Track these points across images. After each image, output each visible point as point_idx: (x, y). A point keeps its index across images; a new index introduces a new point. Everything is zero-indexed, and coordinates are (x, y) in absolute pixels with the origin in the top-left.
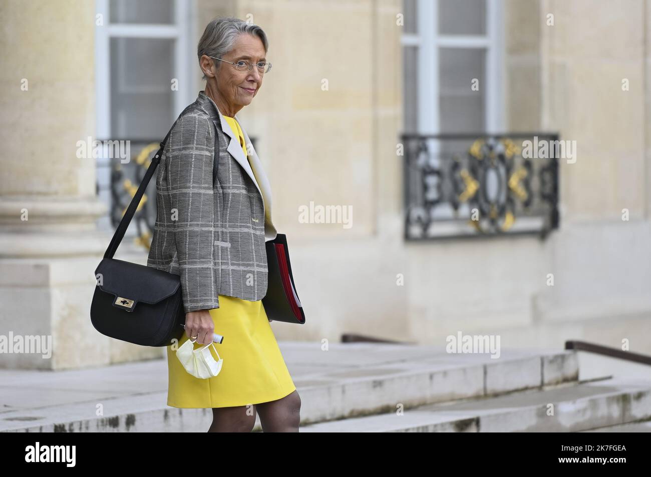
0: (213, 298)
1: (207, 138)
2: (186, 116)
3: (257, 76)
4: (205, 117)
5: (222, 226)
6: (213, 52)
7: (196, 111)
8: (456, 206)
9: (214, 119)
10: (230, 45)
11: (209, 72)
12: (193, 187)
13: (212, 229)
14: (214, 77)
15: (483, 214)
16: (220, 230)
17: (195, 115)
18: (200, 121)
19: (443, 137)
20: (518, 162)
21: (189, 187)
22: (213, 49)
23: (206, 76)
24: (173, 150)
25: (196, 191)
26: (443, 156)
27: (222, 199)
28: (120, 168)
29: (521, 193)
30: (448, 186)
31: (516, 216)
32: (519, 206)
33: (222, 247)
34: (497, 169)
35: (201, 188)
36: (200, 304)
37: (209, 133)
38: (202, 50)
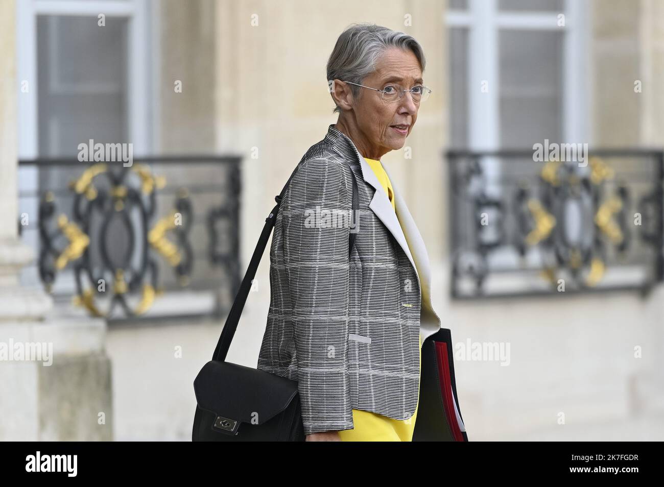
0: (345, 415)
1: (341, 191)
2: (311, 160)
3: (412, 106)
4: (339, 161)
5: (360, 314)
6: (349, 75)
7: (325, 152)
8: (522, 250)
9: (352, 164)
10: (372, 63)
11: (343, 103)
12: (321, 259)
13: (346, 318)
14: (352, 110)
15: (561, 262)
16: (356, 319)
17: (324, 159)
18: (331, 167)
19: (504, 154)
20: (610, 190)
21: (315, 260)
22: (349, 71)
23: (339, 108)
24: (294, 208)
25: (324, 264)
26: (505, 180)
27: (361, 276)
28: (52, 198)
29: (613, 232)
30: (511, 224)
31: (606, 264)
32: (611, 252)
33: (359, 343)
34: (579, 199)
35: (331, 260)
36: (327, 423)
37: (343, 184)
38: (332, 73)
